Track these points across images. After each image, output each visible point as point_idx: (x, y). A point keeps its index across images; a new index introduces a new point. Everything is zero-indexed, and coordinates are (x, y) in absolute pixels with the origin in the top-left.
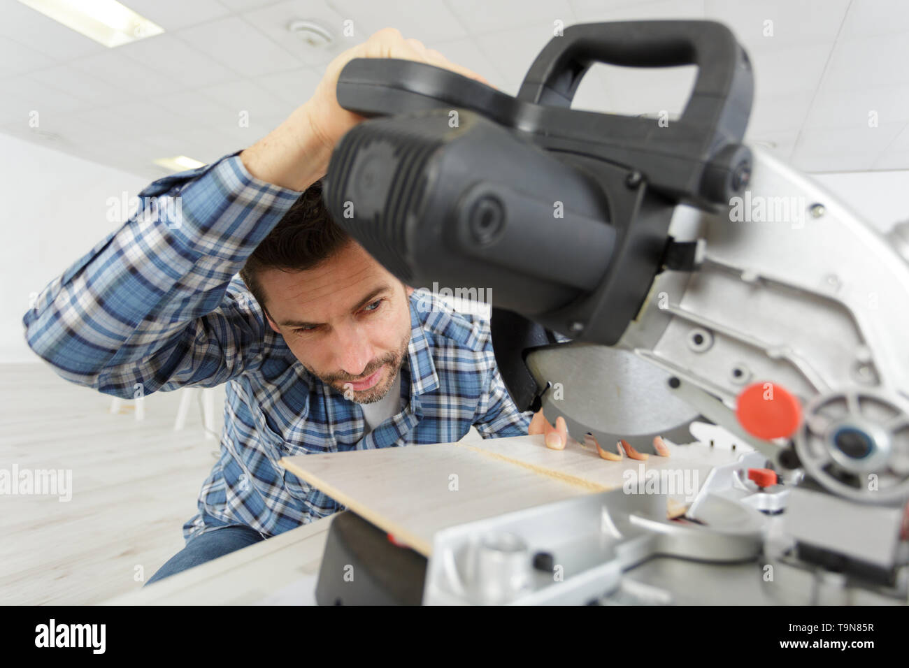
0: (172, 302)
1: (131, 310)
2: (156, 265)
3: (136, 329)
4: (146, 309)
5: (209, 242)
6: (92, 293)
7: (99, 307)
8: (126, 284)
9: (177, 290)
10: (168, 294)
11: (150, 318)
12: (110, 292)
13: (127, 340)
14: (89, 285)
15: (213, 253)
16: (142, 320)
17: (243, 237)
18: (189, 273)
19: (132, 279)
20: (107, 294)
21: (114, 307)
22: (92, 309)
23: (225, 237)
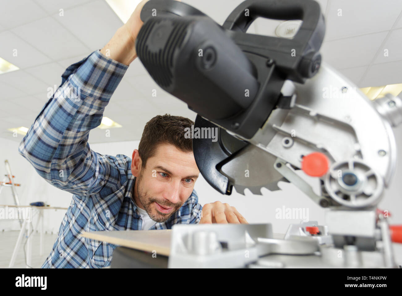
0: (76, 120)
1: (61, 125)
2: (68, 103)
3: (63, 135)
4: (66, 125)
5: (88, 90)
6: (46, 120)
7: (49, 125)
8: (58, 113)
9: (78, 114)
10: (74, 116)
11: (68, 129)
12: (52, 118)
13: (60, 142)
14: (45, 117)
15: (91, 95)
16: (65, 130)
17: (104, 88)
18: (82, 105)
19: (61, 111)
20: (51, 119)
21: (54, 125)
22: (46, 127)
23: (95, 87)
